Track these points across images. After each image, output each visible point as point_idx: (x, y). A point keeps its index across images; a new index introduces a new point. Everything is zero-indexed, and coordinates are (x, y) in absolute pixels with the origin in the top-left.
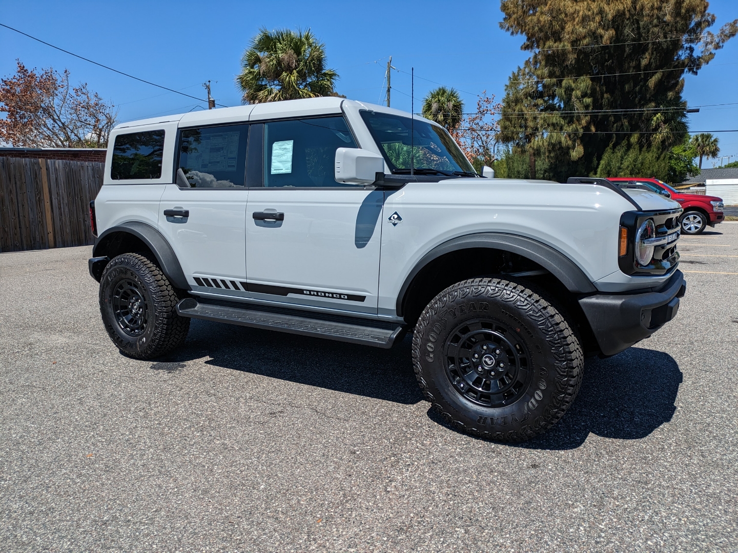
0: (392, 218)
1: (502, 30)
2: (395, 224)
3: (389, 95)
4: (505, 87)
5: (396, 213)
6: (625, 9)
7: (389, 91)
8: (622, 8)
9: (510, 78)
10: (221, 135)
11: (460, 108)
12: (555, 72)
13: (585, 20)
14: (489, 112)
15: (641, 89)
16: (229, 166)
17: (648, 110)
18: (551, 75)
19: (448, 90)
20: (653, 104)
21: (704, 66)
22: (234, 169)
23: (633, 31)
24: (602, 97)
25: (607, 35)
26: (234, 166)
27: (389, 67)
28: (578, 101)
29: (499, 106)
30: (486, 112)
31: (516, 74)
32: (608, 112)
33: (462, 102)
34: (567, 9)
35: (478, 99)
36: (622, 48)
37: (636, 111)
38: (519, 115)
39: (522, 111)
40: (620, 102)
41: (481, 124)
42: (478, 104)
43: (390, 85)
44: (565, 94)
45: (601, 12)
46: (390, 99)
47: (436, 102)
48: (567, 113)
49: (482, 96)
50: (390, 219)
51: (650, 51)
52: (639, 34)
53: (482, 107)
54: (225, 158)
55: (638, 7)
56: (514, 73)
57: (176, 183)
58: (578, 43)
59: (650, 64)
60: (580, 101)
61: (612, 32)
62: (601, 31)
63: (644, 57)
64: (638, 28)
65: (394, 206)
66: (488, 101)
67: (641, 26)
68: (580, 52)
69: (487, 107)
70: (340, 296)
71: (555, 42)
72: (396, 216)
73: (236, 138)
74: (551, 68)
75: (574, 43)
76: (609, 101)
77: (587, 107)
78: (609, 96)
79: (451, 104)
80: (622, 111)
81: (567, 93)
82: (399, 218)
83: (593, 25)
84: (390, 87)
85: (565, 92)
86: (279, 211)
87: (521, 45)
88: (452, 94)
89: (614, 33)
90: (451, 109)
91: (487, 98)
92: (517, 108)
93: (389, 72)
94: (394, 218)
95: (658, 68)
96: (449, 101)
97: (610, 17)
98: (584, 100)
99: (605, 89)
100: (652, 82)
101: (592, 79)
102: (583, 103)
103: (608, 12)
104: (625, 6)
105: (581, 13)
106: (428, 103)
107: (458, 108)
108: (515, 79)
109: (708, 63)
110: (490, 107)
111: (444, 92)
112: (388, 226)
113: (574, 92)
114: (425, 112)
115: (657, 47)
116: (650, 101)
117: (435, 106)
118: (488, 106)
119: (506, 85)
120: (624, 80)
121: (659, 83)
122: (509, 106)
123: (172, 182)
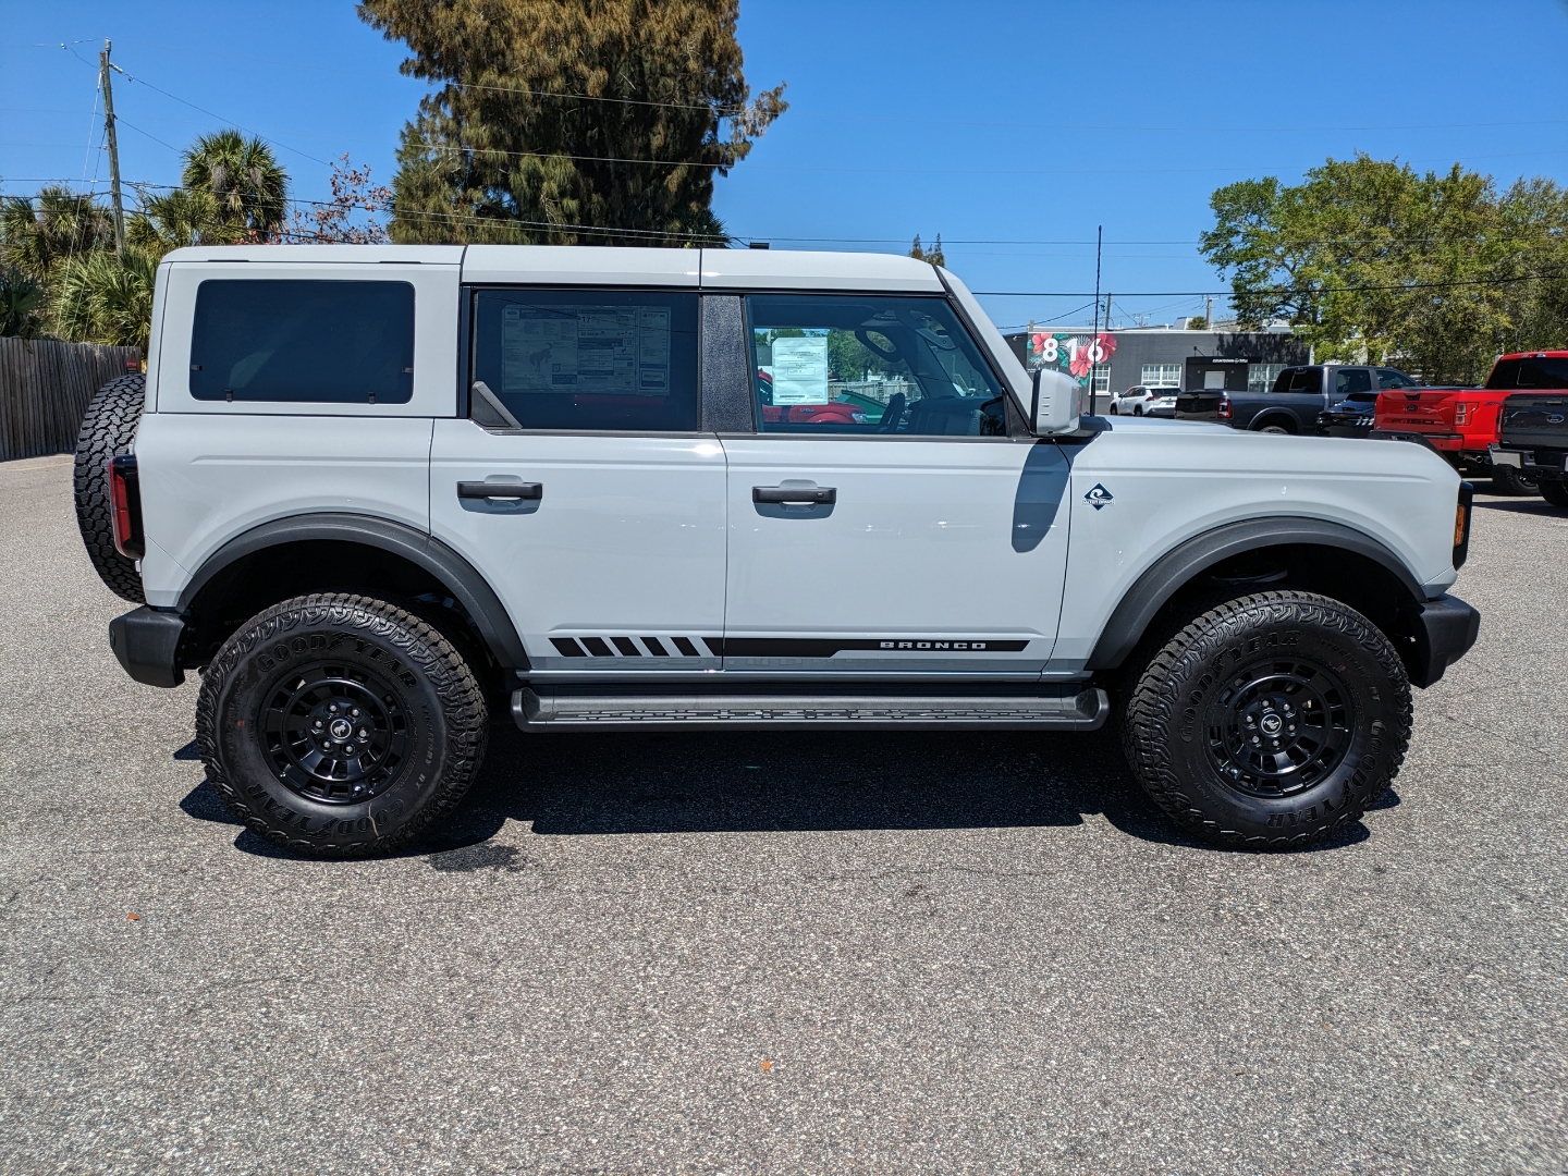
0: (1092, 496)
1: (365, 24)
2: (1098, 507)
3: (112, 135)
4: (398, 155)
5: (1099, 487)
6: (621, 32)
7: (110, 124)
8: (618, 31)
9: (403, 135)
10: (614, 312)
11: (280, 185)
12: (502, 138)
13: (551, 40)
14: (360, 204)
15: (656, 191)
16: (644, 383)
17: (671, 236)
18: (496, 142)
19: (247, 139)
20: (678, 224)
21: (738, 162)
22: (665, 390)
23: (631, 77)
24: (590, 199)
25: (596, 78)
26: (660, 384)
27: (107, 67)
28: (551, 204)
29: (383, 193)
30: (352, 201)
31: (416, 127)
32: (602, 232)
33: (284, 172)
34: (514, 10)
35: (331, 172)
36: (617, 108)
37: (650, 235)
38: (436, 218)
39: (442, 211)
40: (621, 213)
41: (343, 226)
42: (333, 183)
43: (111, 109)
44: (529, 185)
45: (580, 29)
46: (118, 147)
47: (219, 164)
48: (534, 226)
49: (340, 165)
50: (1088, 496)
51: (663, 121)
52: (642, 84)
53: (343, 191)
54: (629, 364)
55: (642, 33)
56: (409, 125)
57: (469, 416)
58: (544, 84)
59: (665, 147)
60: (556, 204)
61: (601, 74)
62: (582, 67)
63: (654, 130)
64: (642, 73)
65: (1092, 473)
66: (357, 178)
67: (647, 72)
68: (546, 103)
69: (354, 192)
70: (969, 645)
71: (500, 76)
72: (1100, 492)
73: (661, 320)
74: (495, 128)
75: (537, 81)
76: (602, 207)
77: (569, 217)
78: (600, 199)
79: (258, 175)
80: (623, 233)
81: (532, 184)
82: (1106, 495)
83: (568, 54)
84: (114, 116)
85: (528, 181)
86: (821, 484)
87: (400, 63)
88: (257, 151)
89: (607, 77)
90: (260, 186)
91: (355, 172)
92: (431, 203)
93: (106, 77)
94: (1096, 494)
95: (678, 157)
96: (250, 165)
97: (595, 42)
98: (565, 202)
99: (592, 185)
100: (673, 181)
101: (577, 164)
102: (562, 208)
103: (591, 32)
104: (622, 27)
105: (543, 24)
106: (199, 166)
107: (274, 182)
108: (414, 139)
109: (743, 158)
110: (362, 192)
111: (237, 142)
112: (1084, 508)
113: (545, 184)
114: (191, 184)
115: (674, 117)
116: (670, 217)
117: (217, 174)
118: (357, 189)
119: (397, 151)
120: (624, 173)
121: (684, 185)
122: (410, 194)
123: (455, 415)
